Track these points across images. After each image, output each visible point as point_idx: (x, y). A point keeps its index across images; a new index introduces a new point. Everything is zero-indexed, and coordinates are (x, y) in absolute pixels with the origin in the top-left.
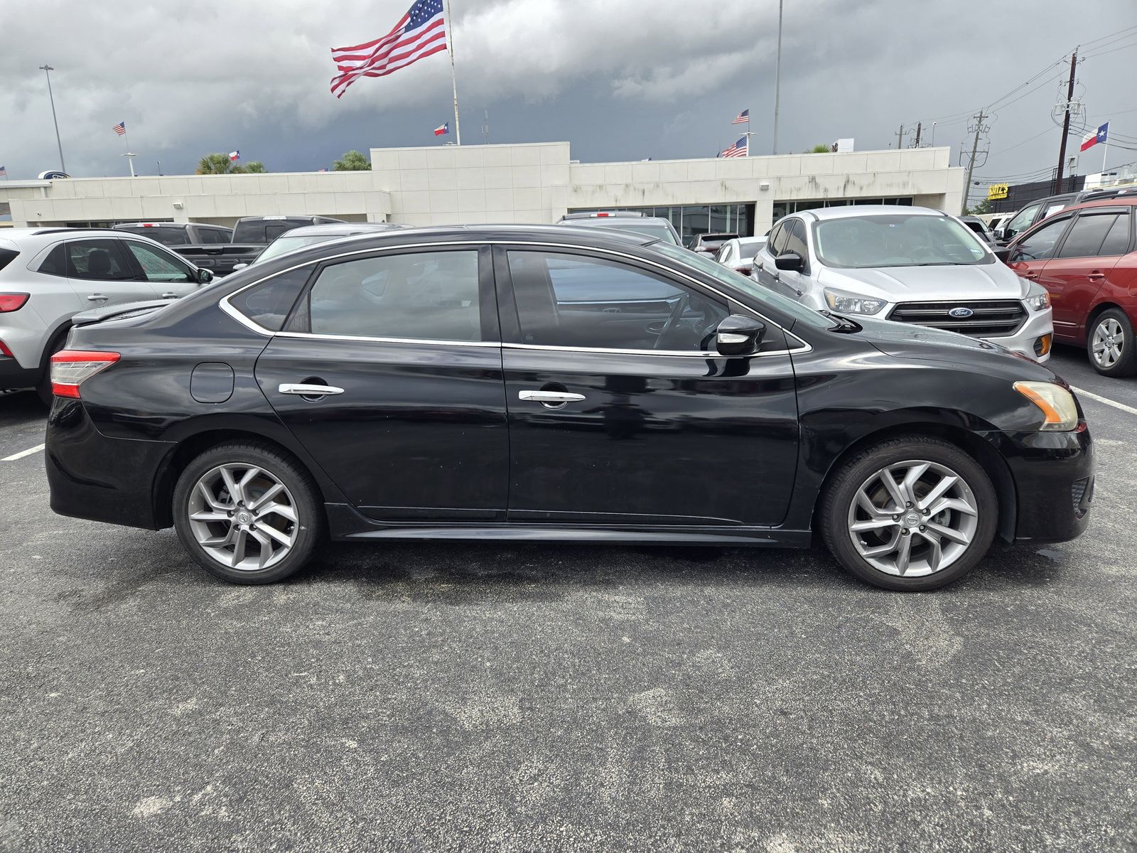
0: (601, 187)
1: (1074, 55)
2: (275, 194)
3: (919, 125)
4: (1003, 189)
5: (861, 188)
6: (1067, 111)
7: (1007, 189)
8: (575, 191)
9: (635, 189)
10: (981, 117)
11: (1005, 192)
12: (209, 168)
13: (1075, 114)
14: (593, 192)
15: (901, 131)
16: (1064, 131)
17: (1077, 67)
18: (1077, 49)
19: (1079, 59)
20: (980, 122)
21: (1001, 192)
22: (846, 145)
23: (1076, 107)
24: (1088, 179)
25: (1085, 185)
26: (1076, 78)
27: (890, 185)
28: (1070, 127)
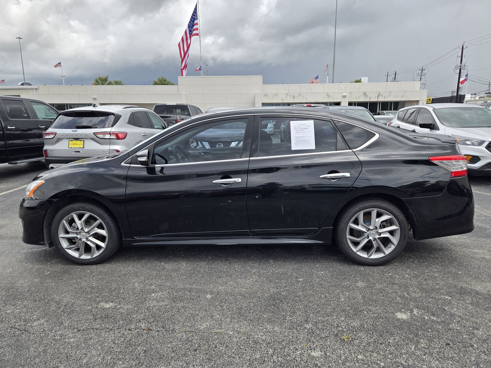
0: (276, 94)
1: (463, 45)
2: (137, 94)
3: (396, 72)
4: (430, 100)
5: (385, 97)
6: (460, 68)
7: (432, 99)
8: (265, 96)
9: (290, 96)
10: (422, 70)
11: (431, 100)
12: (99, 83)
13: (463, 69)
14: (273, 97)
15: (388, 75)
16: (459, 76)
17: (464, 50)
18: (464, 43)
19: (464, 47)
20: (422, 72)
21: (429, 101)
22: (364, 79)
23: (464, 67)
24: (466, 96)
25: (465, 98)
26: (463, 55)
27: (397, 96)
28: (461, 75)
